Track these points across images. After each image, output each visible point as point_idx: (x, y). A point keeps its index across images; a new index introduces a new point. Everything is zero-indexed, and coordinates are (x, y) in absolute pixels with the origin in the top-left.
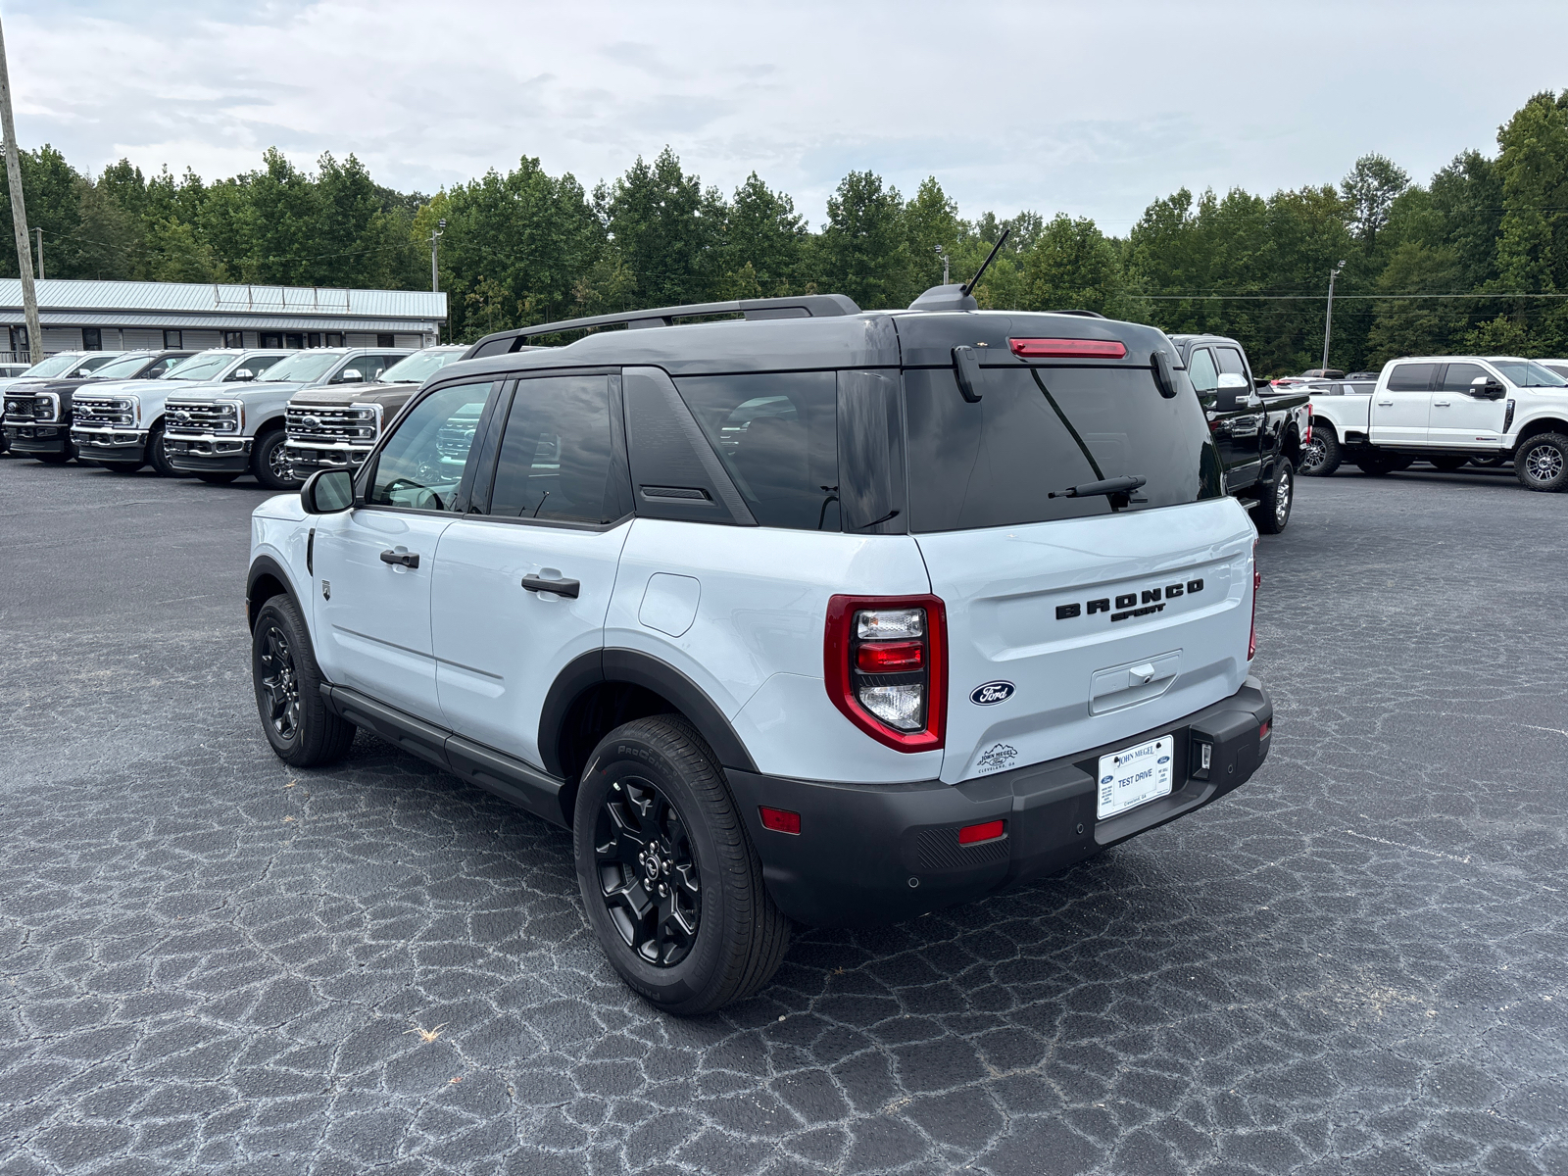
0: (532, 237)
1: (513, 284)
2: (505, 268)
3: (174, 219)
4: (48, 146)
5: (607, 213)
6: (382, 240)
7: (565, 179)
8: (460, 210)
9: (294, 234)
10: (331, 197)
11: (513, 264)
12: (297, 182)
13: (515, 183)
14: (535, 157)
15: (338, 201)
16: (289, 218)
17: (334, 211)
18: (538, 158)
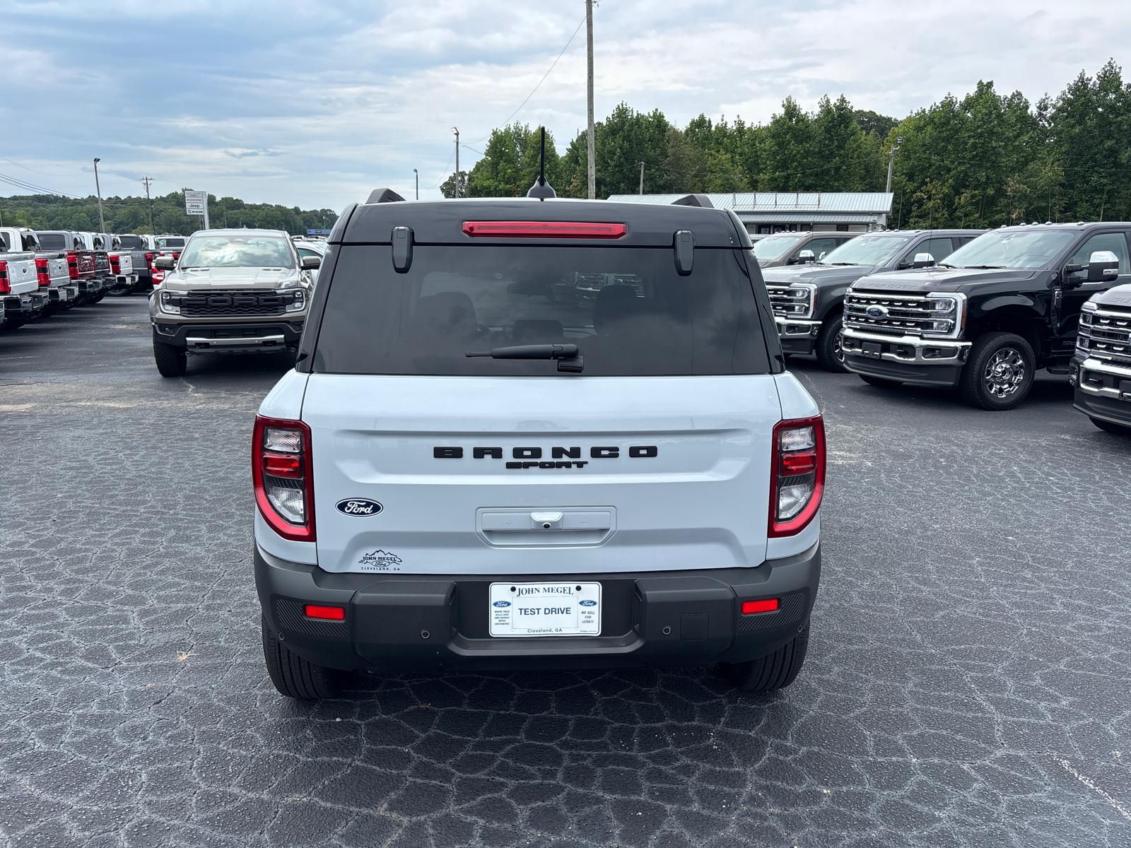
0: (974, 146)
1: (953, 183)
2: (949, 171)
3: (722, 151)
4: (657, 110)
5: (1048, 121)
6: (855, 156)
7: (1013, 96)
8: (919, 129)
9: (795, 156)
10: (823, 127)
11: (956, 168)
12: (802, 119)
13: (969, 104)
14: (990, 81)
15: (828, 130)
16: (793, 145)
17: (823, 137)
18: (992, 81)
